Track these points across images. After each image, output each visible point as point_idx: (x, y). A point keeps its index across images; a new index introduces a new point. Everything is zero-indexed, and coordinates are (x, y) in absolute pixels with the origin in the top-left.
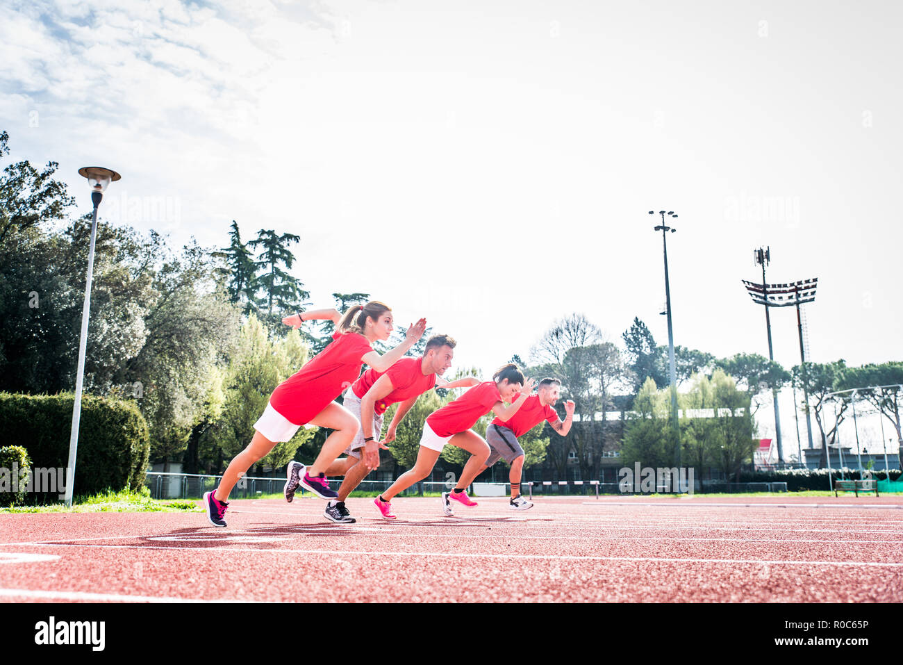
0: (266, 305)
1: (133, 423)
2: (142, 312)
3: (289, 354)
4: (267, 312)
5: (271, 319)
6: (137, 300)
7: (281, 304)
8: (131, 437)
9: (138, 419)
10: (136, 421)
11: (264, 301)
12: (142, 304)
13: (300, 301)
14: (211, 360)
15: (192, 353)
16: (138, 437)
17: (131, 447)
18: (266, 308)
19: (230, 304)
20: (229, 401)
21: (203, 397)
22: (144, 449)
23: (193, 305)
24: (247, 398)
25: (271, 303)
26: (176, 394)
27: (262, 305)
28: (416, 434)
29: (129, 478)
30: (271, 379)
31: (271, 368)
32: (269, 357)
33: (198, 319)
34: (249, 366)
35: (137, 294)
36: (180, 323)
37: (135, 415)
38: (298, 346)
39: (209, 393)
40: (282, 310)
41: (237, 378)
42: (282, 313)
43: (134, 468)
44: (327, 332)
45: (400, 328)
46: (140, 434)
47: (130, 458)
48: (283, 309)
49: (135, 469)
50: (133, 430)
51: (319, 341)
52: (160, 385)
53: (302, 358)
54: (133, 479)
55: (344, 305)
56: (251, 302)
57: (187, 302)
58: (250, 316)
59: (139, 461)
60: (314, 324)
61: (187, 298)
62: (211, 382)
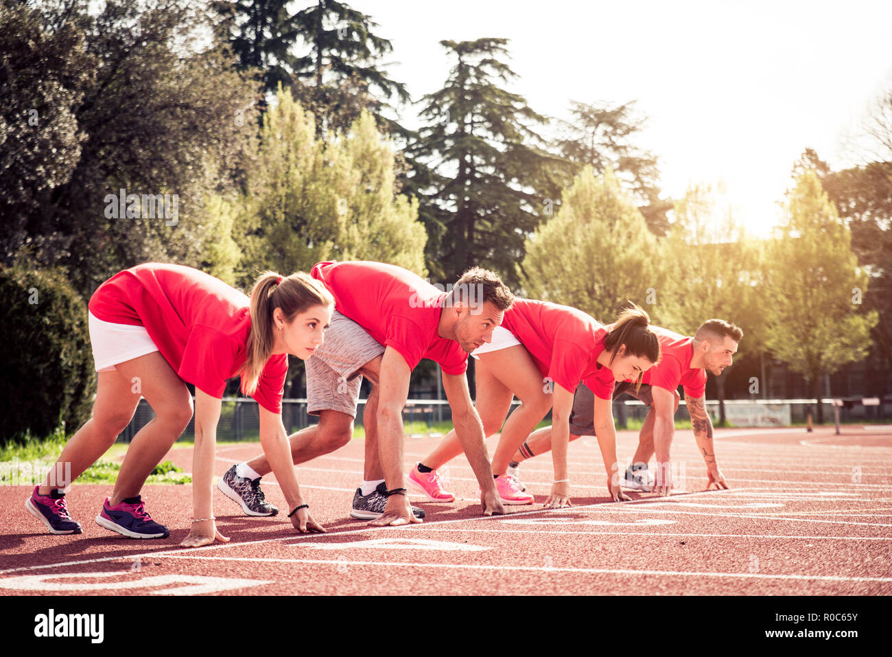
0: (311, 68)
1: (61, 312)
2: (70, 97)
3: (357, 165)
4: (312, 82)
5: (321, 96)
6: (59, 75)
7: (338, 65)
8: (60, 337)
9: (71, 304)
10: (67, 306)
11: (306, 61)
12: (68, 83)
13: (375, 58)
14: (207, 182)
15: (171, 171)
16: (72, 337)
17: (62, 356)
18: (309, 75)
19: (235, 74)
20: (249, 257)
21: (198, 253)
22: (85, 359)
23: (166, 79)
24: (281, 251)
25: (319, 64)
26: (147, 250)
27: (303, 71)
28: (611, 311)
29: (63, 412)
30: (325, 214)
31: (324, 193)
32: (320, 172)
33: (176, 106)
34: (282, 191)
35: (57, 64)
36: (144, 115)
37: (64, 297)
38: (373, 148)
39: (208, 246)
40: (342, 78)
41: (262, 213)
42: (342, 82)
43: (69, 394)
44: (431, 116)
45: (573, 102)
46: (76, 330)
47: (60, 375)
48: (345, 76)
49: (72, 396)
50: (61, 325)
51: (416, 135)
52: (116, 235)
53: (381, 171)
54: (69, 414)
55: (462, 63)
56: (283, 65)
57: (155, 73)
58: (280, 92)
59: (78, 380)
60: (404, 102)
61: (154, 66)
62: (211, 225)
